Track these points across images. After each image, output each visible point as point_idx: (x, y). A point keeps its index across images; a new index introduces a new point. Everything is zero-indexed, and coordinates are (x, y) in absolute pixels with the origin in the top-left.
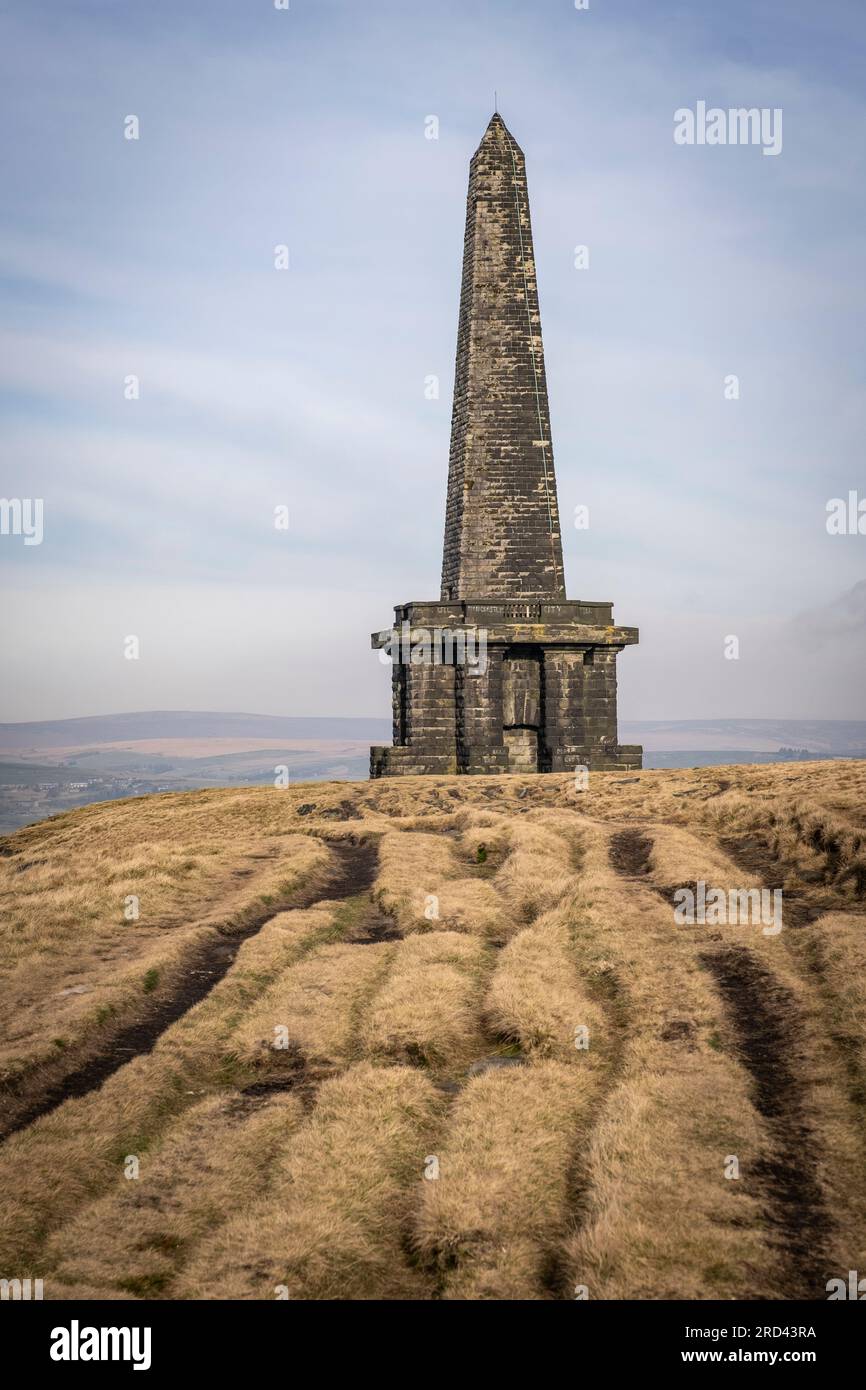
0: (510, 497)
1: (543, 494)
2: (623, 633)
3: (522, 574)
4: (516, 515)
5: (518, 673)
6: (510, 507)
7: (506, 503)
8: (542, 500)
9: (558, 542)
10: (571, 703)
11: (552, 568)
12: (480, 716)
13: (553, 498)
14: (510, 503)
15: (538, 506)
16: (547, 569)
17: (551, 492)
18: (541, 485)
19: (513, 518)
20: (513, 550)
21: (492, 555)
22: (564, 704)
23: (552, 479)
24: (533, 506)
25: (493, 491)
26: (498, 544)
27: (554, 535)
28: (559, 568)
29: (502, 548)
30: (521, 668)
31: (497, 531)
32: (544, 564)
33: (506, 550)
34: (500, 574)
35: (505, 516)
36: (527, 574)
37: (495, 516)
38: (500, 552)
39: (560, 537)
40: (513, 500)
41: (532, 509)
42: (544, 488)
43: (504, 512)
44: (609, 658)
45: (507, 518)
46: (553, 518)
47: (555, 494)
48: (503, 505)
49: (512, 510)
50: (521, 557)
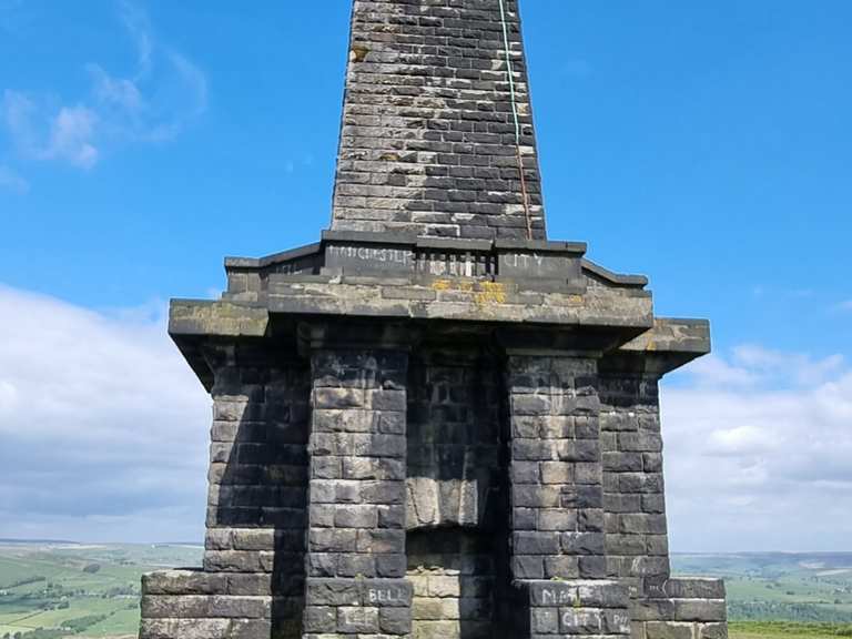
0: (437, 80)
1: (501, 78)
2: (676, 328)
3: (458, 216)
4: (448, 110)
5: (446, 408)
6: (438, 95)
7: (429, 89)
8: (499, 88)
9: (531, 161)
10: (571, 472)
11: (520, 208)
12: (347, 501)
13: (522, 86)
14: (439, 90)
15: (491, 97)
16: (510, 209)
17: (517, 74)
18: (497, 63)
19: (443, 116)
20: (442, 172)
21: (399, 177)
22: (556, 472)
23: (518, 53)
24: (483, 97)
25: (405, 67)
26: (413, 160)
27: (524, 149)
28: (535, 208)
29: (420, 167)
30: (453, 398)
31: (411, 136)
32: (504, 201)
33: (428, 172)
34: (416, 214)
35: (426, 110)
36: (469, 217)
37: (408, 109)
38: (416, 173)
39: (535, 155)
40: (443, 84)
41: (479, 102)
42: (504, 68)
43: (425, 104)
44: (643, 386)
45: (432, 114)
46: (521, 120)
47: (523, 79)
48: (422, 91)
49: (441, 101)
50: (458, 184)
